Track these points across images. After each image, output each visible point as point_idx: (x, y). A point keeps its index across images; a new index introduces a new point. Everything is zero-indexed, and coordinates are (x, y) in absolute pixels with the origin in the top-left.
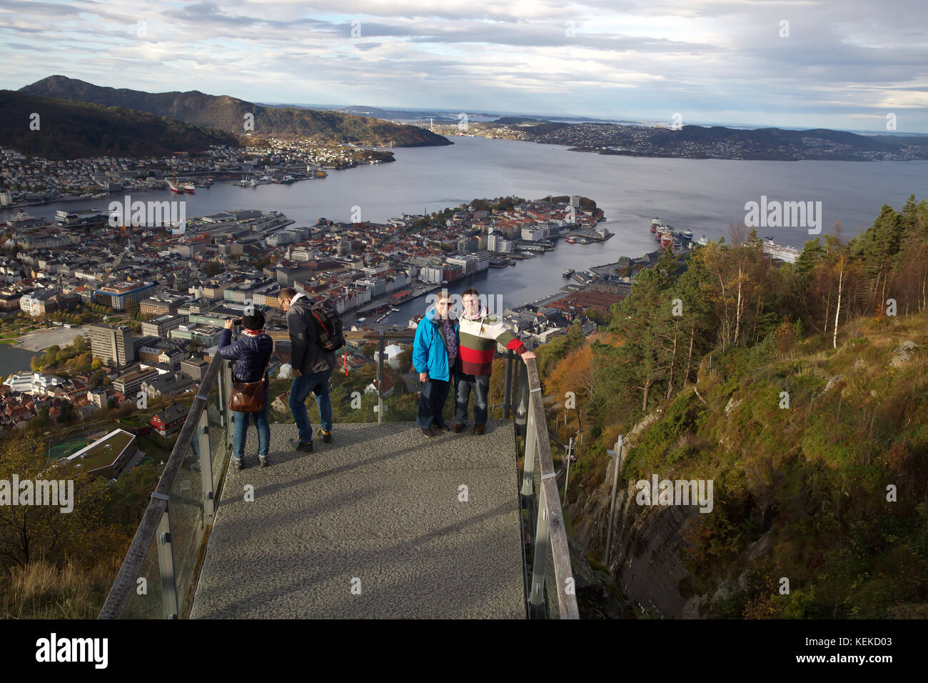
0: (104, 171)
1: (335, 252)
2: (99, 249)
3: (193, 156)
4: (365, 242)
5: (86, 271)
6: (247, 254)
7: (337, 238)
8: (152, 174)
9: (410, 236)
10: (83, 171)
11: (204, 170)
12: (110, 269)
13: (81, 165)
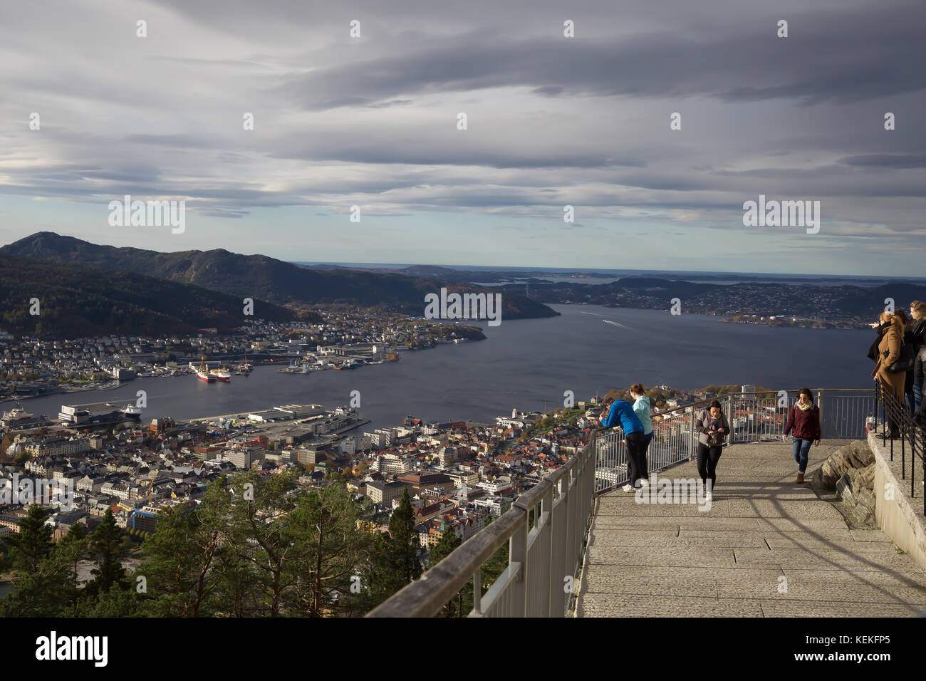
0: (111, 354)
1: (437, 461)
2: (127, 456)
3: (223, 334)
4: (475, 448)
5: (116, 485)
6: (324, 464)
7: (434, 442)
8: (172, 358)
9: (533, 441)
10: (85, 354)
11: (238, 352)
12: (148, 482)
13: (82, 347)
